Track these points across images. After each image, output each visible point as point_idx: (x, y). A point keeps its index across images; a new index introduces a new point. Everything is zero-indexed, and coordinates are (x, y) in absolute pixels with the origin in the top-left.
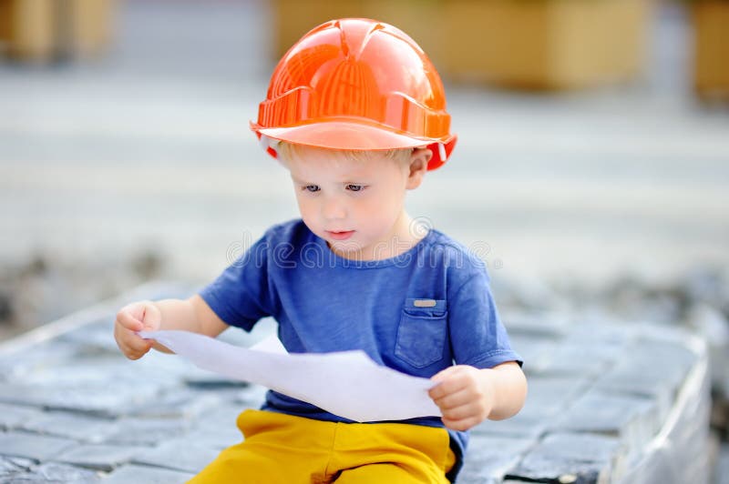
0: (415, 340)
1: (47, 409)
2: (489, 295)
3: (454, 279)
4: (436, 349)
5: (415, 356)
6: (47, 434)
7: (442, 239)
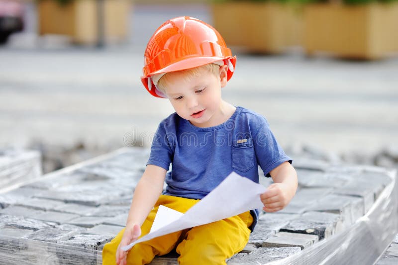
0: (240, 159)
1: (66, 202)
2: (271, 132)
3: (253, 128)
4: (251, 161)
5: (241, 167)
6: (65, 212)
7: (244, 111)
